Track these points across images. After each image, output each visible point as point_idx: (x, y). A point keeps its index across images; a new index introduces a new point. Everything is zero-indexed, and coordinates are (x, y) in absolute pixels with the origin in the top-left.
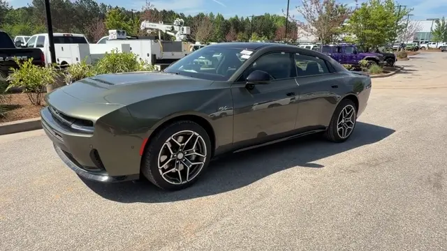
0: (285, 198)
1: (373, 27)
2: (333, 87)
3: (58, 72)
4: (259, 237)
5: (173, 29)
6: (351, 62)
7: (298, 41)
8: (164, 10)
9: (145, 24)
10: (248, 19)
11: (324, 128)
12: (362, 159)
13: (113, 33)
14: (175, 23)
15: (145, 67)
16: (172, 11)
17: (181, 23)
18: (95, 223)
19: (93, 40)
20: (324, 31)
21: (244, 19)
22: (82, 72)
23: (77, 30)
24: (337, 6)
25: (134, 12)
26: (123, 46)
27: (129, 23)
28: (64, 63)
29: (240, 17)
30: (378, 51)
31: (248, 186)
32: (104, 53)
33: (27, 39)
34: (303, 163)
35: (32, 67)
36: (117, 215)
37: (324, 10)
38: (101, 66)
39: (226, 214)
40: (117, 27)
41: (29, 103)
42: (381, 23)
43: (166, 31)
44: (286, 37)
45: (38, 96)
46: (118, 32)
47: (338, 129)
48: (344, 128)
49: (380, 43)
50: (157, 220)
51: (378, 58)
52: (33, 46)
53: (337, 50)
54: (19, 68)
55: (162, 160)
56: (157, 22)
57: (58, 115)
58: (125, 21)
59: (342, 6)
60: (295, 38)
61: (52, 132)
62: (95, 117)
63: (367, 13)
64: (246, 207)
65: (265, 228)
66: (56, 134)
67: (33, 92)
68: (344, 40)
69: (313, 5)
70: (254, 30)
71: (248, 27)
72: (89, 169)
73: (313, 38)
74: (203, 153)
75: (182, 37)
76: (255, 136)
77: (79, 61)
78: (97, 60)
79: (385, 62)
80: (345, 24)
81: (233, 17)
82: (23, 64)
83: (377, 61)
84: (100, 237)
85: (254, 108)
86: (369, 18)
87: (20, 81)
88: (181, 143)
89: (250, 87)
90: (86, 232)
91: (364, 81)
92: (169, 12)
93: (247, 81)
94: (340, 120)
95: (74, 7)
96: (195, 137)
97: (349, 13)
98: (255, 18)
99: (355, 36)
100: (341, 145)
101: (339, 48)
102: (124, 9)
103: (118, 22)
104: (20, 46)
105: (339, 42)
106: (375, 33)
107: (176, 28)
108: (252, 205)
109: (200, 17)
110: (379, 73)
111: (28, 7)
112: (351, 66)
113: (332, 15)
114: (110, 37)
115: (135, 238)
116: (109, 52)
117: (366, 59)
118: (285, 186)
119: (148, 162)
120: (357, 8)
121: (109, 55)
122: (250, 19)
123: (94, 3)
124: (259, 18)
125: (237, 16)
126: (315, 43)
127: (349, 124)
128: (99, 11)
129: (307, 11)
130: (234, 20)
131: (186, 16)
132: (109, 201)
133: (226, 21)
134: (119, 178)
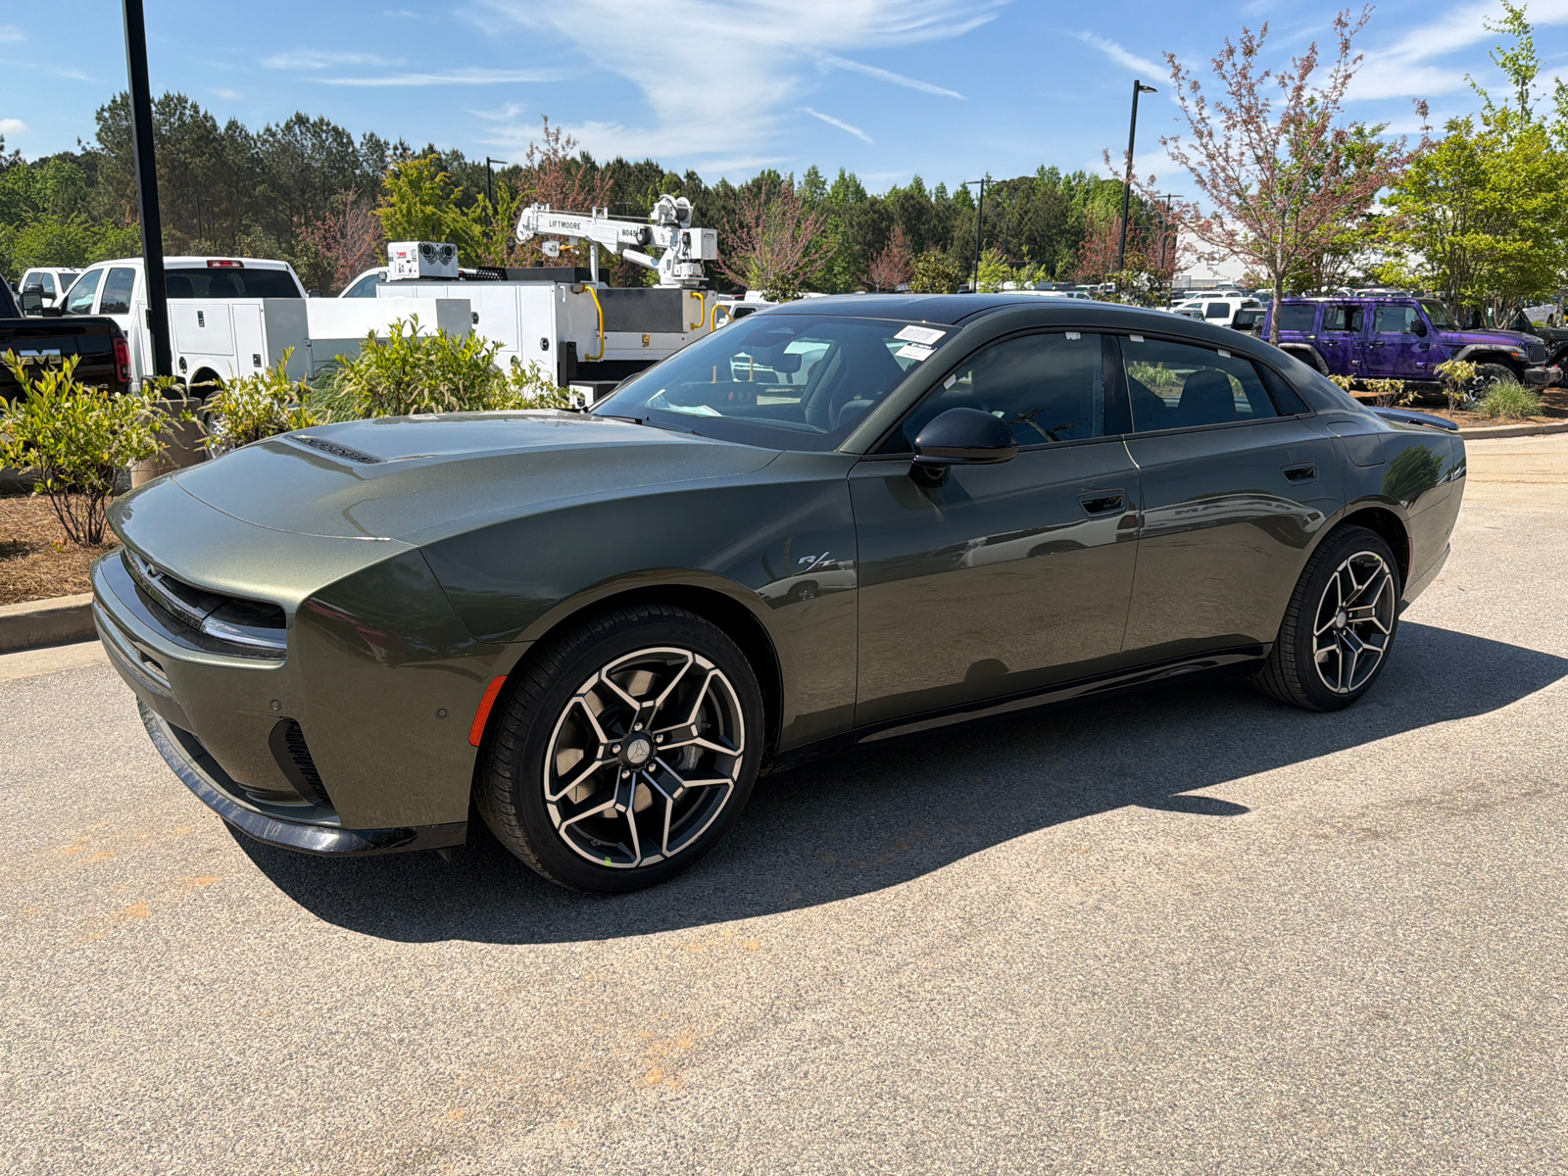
0: (1067, 935)
1: (1497, 220)
2: (1292, 475)
3: (176, 410)
4: (941, 1097)
5: (647, 236)
6: (1404, 368)
7: (1178, 281)
8: (620, 161)
9: (537, 220)
10: (965, 192)
11: (1255, 648)
12: (1415, 782)
13: (404, 254)
14: (654, 215)
15: (529, 393)
16: (648, 164)
17: (682, 215)
18: (277, 1020)
19: (324, 284)
20: (1285, 237)
21: (950, 195)
22: (269, 410)
23: (270, 243)
24: (1340, 136)
25: (496, 168)
26: (444, 307)
27: (475, 212)
28: (205, 373)
29: (930, 187)
30: (1522, 325)
31: (915, 884)
32: (364, 334)
33: (66, 280)
34: (1161, 796)
35: (72, 392)
36: (369, 990)
37: (1283, 152)
38: (349, 388)
39: (813, 997)
40: (425, 230)
41: (58, 535)
42: (1535, 203)
43: (621, 246)
44: (1122, 265)
45: (92, 510)
46: (426, 251)
47: (1319, 655)
48: (1345, 648)
49: (1533, 287)
50: (525, 1012)
51: (1521, 353)
52: (88, 309)
53: (1341, 320)
54: (23, 398)
55: (563, 769)
56: (588, 212)
57: (155, 582)
58: (458, 204)
59: (1360, 133)
60: (1165, 271)
61: (128, 648)
62: (291, 592)
63: (1471, 161)
64: (898, 969)
65: (969, 1061)
66: (145, 658)
67: (74, 490)
68: (1371, 276)
69: (1237, 133)
70: (988, 236)
71: (964, 228)
72: (268, 800)
73: (1234, 269)
74: (729, 741)
75: (685, 271)
76: (958, 678)
77: (261, 371)
78: (333, 364)
79: (1553, 369)
80: (1376, 209)
81: (905, 184)
82: (41, 379)
83: (1517, 368)
84: (293, 1076)
85: (969, 556)
86: (1479, 181)
87: (28, 446)
88: (640, 699)
89: (927, 477)
90: (242, 1053)
91: (1436, 452)
92: (640, 168)
93: (918, 450)
94: (1328, 613)
95: (260, 149)
96: (696, 675)
97: (1393, 163)
98: (997, 191)
99: (1420, 258)
100: (1328, 720)
101: (1350, 310)
102: (456, 156)
103: (429, 209)
104: (38, 308)
105: (1353, 283)
106: (1510, 245)
107: (661, 235)
108: (923, 962)
109: (768, 187)
110: (1525, 415)
111: (78, 152)
112: (1400, 384)
113: (1318, 172)
114: (392, 271)
115: (433, 1084)
116: (383, 333)
117: (1469, 359)
118: (1072, 888)
119: (504, 778)
120: (1427, 144)
121: (383, 342)
122: (975, 191)
123: (338, 133)
124: (1013, 187)
125: (918, 183)
126: (1251, 291)
127: (1367, 631)
128: (356, 164)
129: (1211, 157)
130: (907, 197)
131: (710, 182)
132: (343, 932)
133: (874, 202)
134: (382, 838)
